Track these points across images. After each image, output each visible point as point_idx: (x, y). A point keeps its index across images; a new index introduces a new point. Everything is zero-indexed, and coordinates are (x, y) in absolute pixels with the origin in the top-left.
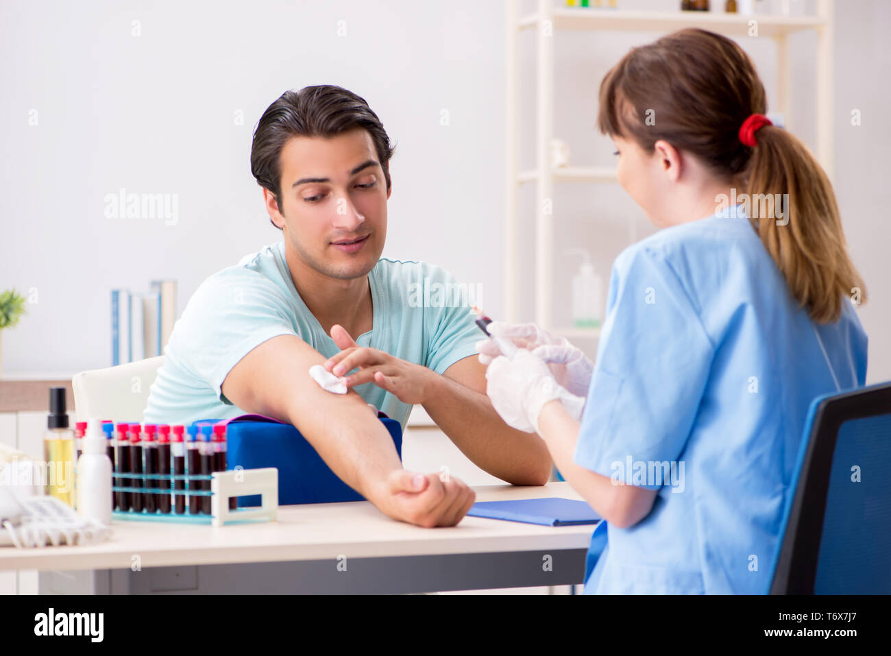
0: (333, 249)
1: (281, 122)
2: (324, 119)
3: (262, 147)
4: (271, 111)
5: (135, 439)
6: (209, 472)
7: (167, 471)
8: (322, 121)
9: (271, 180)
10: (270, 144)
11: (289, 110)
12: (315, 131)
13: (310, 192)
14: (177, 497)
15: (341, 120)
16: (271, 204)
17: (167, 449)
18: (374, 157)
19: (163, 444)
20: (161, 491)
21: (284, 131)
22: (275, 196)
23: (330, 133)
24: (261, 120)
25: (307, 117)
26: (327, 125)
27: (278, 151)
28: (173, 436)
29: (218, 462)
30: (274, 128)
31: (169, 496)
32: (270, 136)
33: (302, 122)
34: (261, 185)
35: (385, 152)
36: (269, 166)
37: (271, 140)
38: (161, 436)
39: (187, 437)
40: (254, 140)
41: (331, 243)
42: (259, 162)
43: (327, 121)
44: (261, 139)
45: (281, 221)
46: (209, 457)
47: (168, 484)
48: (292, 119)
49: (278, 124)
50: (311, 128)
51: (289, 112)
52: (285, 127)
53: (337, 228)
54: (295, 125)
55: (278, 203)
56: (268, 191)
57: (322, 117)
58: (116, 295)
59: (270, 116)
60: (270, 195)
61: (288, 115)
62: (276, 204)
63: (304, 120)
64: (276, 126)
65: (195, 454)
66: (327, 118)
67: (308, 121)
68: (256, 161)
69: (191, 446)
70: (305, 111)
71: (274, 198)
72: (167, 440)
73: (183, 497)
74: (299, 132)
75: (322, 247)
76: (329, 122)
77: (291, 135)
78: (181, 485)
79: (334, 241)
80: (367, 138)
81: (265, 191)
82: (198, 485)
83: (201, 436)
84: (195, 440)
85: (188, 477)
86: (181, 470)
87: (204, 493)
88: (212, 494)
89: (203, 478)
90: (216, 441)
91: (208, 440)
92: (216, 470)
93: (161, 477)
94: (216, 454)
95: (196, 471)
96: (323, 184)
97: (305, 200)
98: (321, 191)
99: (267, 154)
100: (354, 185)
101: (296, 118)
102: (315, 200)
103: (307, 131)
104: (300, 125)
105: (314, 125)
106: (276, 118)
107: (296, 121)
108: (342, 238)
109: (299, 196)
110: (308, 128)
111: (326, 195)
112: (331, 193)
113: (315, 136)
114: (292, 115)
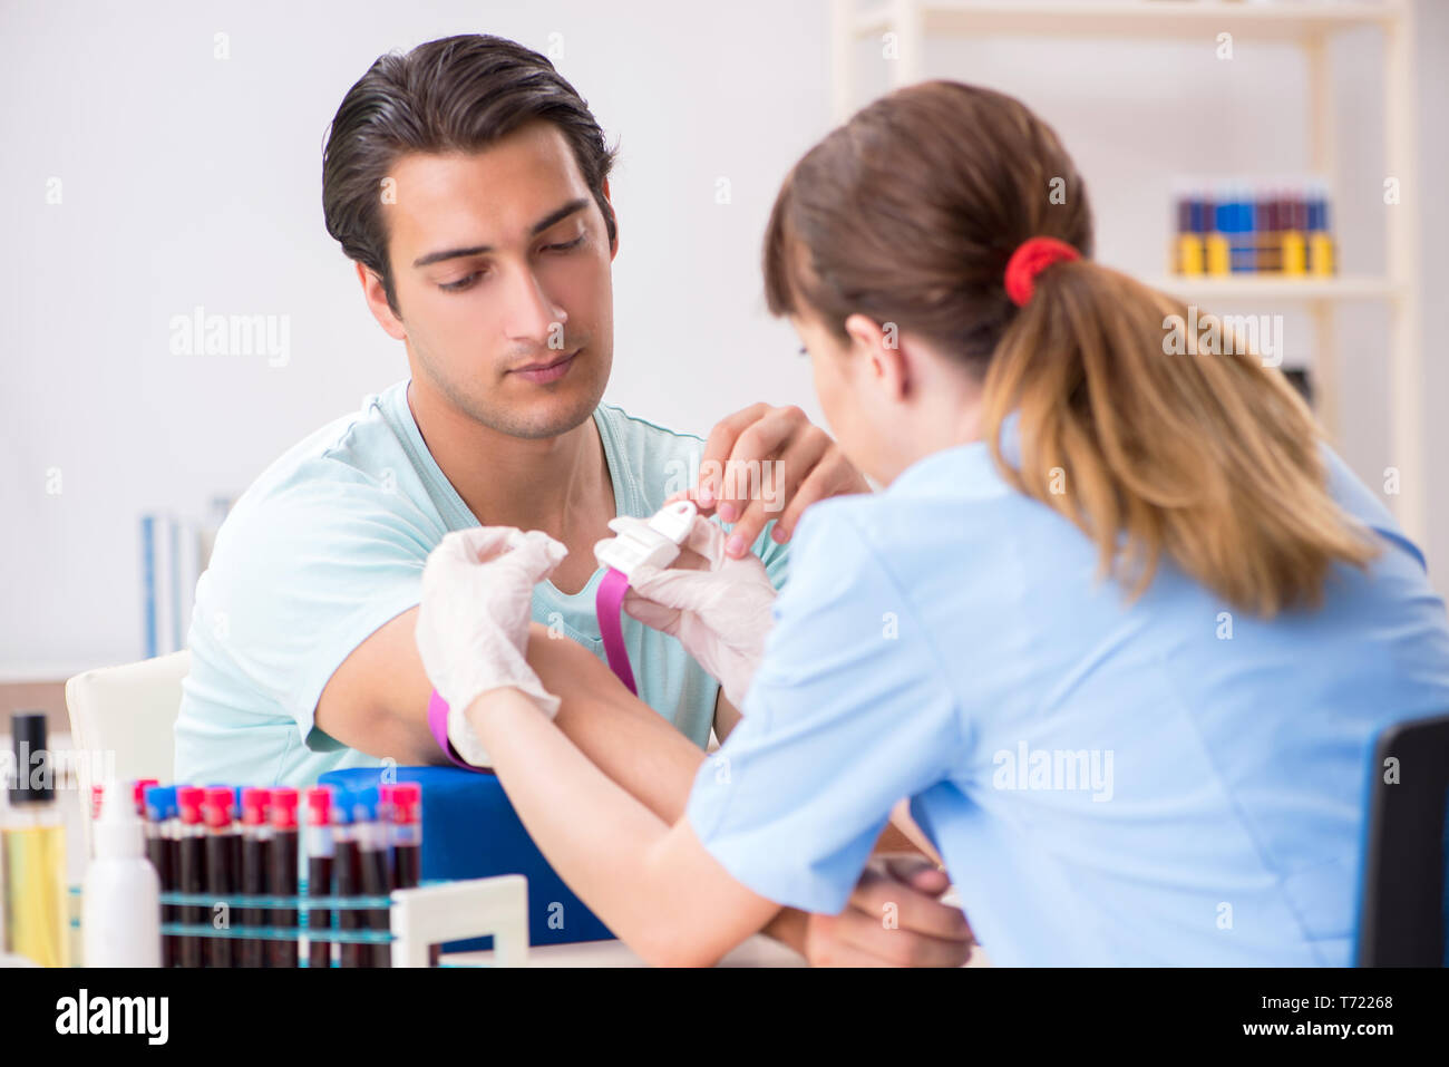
0: (513, 382)
1: (374, 126)
2: (464, 111)
3: (342, 181)
4: (352, 104)
5: (220, 820)
6: (384, 889)
7: (292, 888)
8: (460, 118)
9: (368, 245)
10: (356, 173)
11: (390, 99)
12: (447, 140)
13: (451, 272)
14: (313, 946)
15: (498, 112)
16: (375, 293)
17: (291, 841)
18: (580, 190)
19: (281, 830)
20: (279, 934)
21: (383, 144)
22: (382, 278)
23: (479, 140)
24: (334, 121)
25: (428, 111)
26: (470, 126)
27: (375, 188)
28: (305, 812)
29: (400, 869)
30: (363, 139)
31: (295, 945)
32: (357, 157)
33: (418, 123)
34: (352, 257)
35: (596, 163)
36: (362, 219)
37: (357, 167)
38: (277, 814)
39: (337, 814)
40: (325, 164)
41: (508, 372)
42: (338, 210)
43: (469, 120)
44: (339, 163)
45: (400, 327)
46: (378, 855)
47: (293, 919)
48: (396, 119)
49: (370, 130)
50: (437, 133)
51: (387, 101)
52: (383, 136)
53: (517, 339)
54: (405, 131)
55: (387, 291)
56: (367, 270)
57: (461, 108)
58: (148, 525)
59: (353, 112)
60: (372, 278)
61: (388, 109)
62: (383, 293)
63: (422, 118)
64: (367, 134)
65: (352, 849)
66: (469, 111)
67: (429, 119)
68: (333, 209)
69: (341, 834)
70: (424, 96)
71: (380, 281)
72: (292, 822)
73: (327, 946)
74: (412, 145)
75: (490, 379)
76: (474, 120)
77: (397, 152)
78: (323, 919)
79: (514, 367)
80: (558, 145)
81: (359, 267)
82: (361, 920)
83: (360, 811)
84: (351, 821)
85: (338, 903)
86: (323, 887)
87: (374, 937)
88: (393, 938)
89: (372, 903)
90: (395, 821)
91: (373, 818)
92: (399, 885)
93: (277, 903)
94: (397, 850)
95: (356, 887)
96: (479, 256)
97: (443, 287)
98: (473, 268)
99: (353, 195)
100: (541, 247)
101: (403, 112)
102: (464, 284)
103: (428, 141)
104: (414, 128)
105: (443, 128)
106: (365, 117)
107: (405, 124)
108: (528, 360)
109: (430, 280)
110: (432, 134)
111: (485, 272)
112: (494, 269)
113: (446, 150)
114: (396, 108)
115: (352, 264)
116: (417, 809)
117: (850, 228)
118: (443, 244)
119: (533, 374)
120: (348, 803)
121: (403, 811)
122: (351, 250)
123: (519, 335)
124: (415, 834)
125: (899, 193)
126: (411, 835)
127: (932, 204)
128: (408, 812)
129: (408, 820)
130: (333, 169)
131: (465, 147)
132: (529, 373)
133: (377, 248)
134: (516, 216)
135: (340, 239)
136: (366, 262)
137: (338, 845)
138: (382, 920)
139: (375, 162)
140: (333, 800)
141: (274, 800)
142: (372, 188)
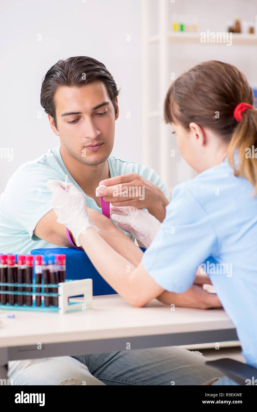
1: (55, 78)
4: (50, 72)
5: (11, 263)
6: (56, 282)
7: (31, 282)
8: (76, 77)
9: (51, 110)
10: (48, 90)
11: (59, 71)
12: (72, 83)
13: (71, 118)
14: (37, 297)
16: (52, 123)
17: (31, 269)
18: (107, 100)
19: (28, 266)
20: (27, 294)
21: (56, 83)
22: (54, 119)
24: (45, 76)
25: (68, 75)
27: (53, 94)
28: (36, 262)
29: (60, 277)
30: (51, 81)
31: (32, 297)
32: (49, 86)
33: (65, 78)
34: (47, 113)
35: (113, 93)
36: (49, 102)
39: (43, 262)
41: (85, 147)
45: (58, 133)
46: (55, 273)
47: (31, 290)
48: (60, 77)
49: (53, 79)
50: (70, 81)
52: (56, 81)
54: (62, 80)
55: (55, 123)
56: (51, 117)
57: (76, 75)
59: (50, 74)
60: (52, 119)
61: (58, 74)
63: (67, 77)
65: (48, 272)
68: (42, 99)
69: (45, 268)
70: (68, 71)
72: (32, 264)
73: (40, 297)
74: (63, 84)
75: (80, 148)
76: (80, 78)
77: (60, 85)
78: (39, 290)
79: (86, 145)
81: (49, 116)
82: (50, 290)
83: (50, 262)
84: (47, 264)
85: (44, 286)
86: (40, 282)
87: (54, 295)
88: (59, 295)
89: (53, 286)
90: (59, 264)
91: (53, 264)
92: (60, 282)
93: (27, 286)
94: (59, 272)
95: (48, 282)
96: (79, 114)
97: (69, 122)
98: (77, 118)
99: (47, 96)
100: (95, 114)
101: (62, 75)
102: (74, 122)
103: (68, 83)
104: (64, 79)
105: (71, 80)
106: (52, 75)
107: (62, 78)
108: (90, 144)
109: (65, 120)
110: (68, 81)
111: (80, 119)
112: (82, 118)
113: (72, 86)
114: (60, 74)
115: (47, 115)
116: (64, 261)
117: (192, 99)
118: (69, 111)
119: (91, 148)
120: (47, 260)
121: (61, 262)
122: (47, 111)
123: (87, 137)
124: (64, 268)
125: (205, 89)
126: (62, 268)
127: (215, 93)
128: (62, 262)
129: (62, 264)
130: (43, 89)
131: (77, 85)
132: (90, 147)
133: (53, 110)
134: (89, 105)
135: (44, 107)
136: (50, 114)
137: (44, 271)
138: (56, 290)
139: (53, 87)
140: (43, 259)
141: (26, 258)
142: (52, 94)
